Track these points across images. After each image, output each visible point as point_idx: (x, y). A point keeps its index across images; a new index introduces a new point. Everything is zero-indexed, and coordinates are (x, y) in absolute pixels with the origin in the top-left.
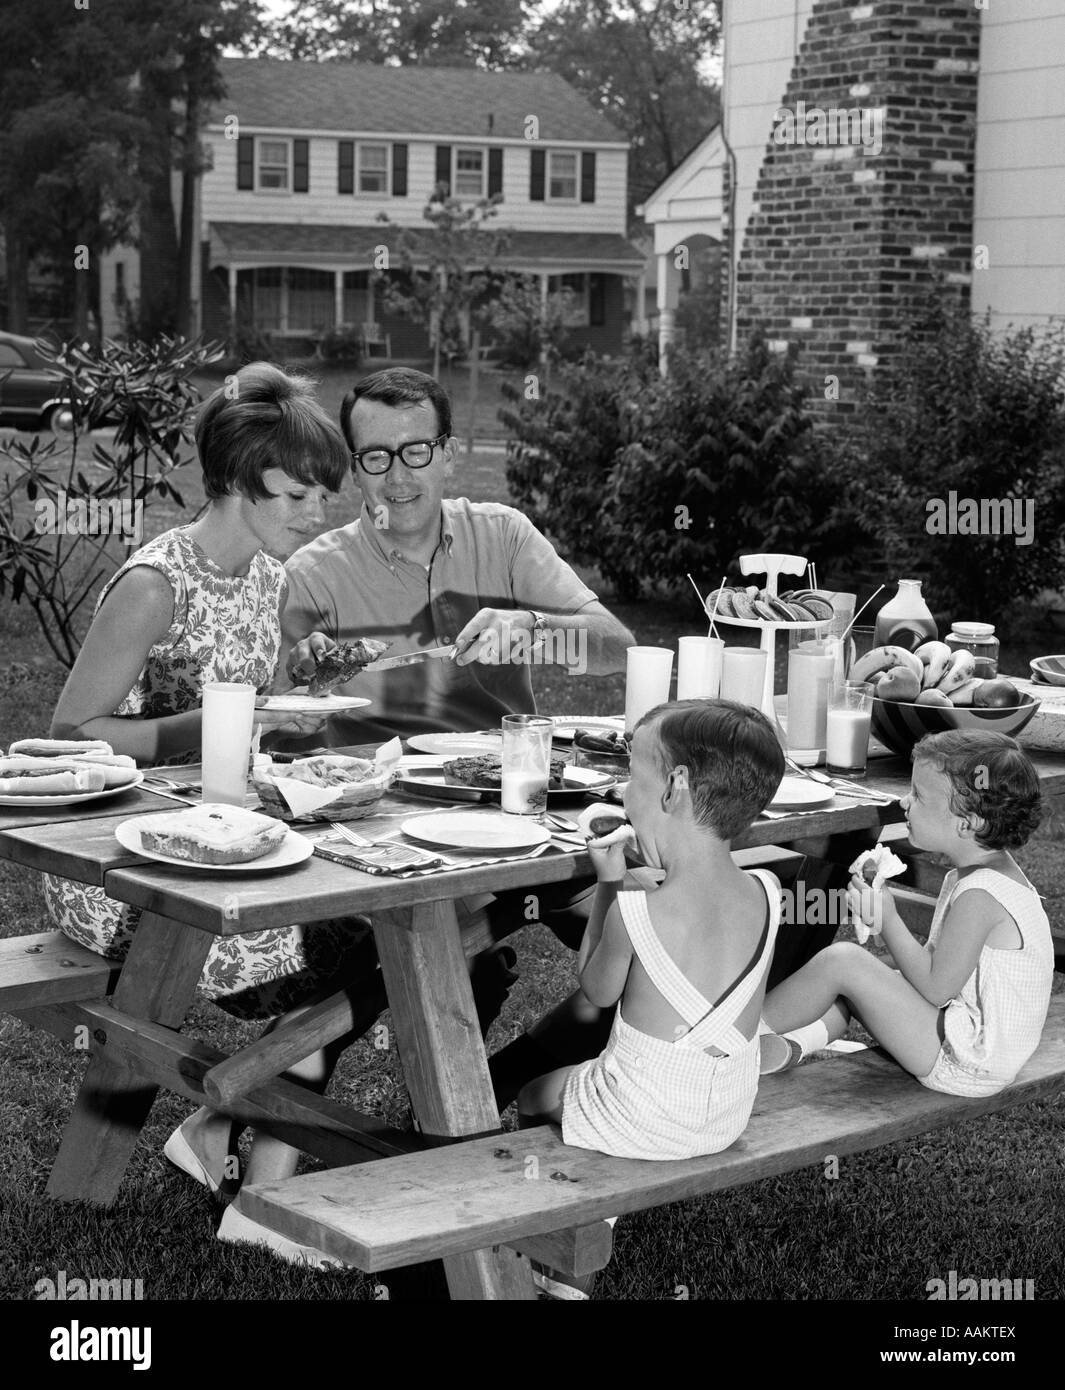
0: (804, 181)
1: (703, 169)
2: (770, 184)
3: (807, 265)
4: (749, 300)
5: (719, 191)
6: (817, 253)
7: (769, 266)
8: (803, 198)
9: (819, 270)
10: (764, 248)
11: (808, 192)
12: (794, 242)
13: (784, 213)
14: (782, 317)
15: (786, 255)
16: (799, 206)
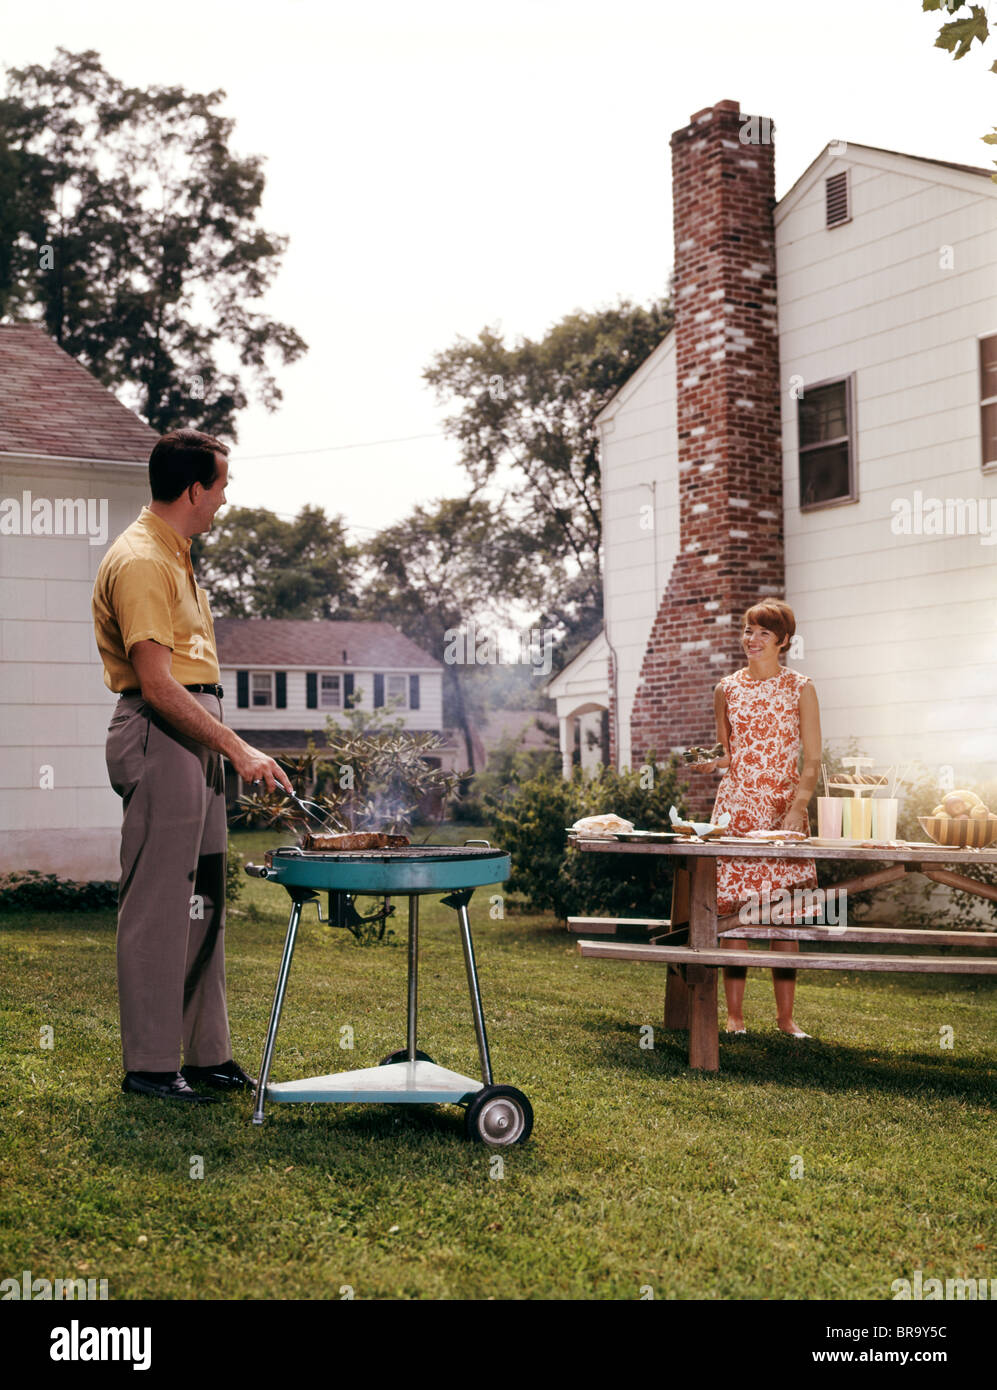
0: (675, 663)
1: (590, 662)
2: (652, 666)
3: (680, 715)
4: (640, 738)
5: (606, 674)
6: (687, 707)
7: (653, 716)
8: (675, 673)
9: (689, 717)
10: (649, 706)
11: (679, 670)
12: (670, 701)
13: (663, 683)
14: (664, 748)
15: (665, 709)
16: (672, 678)
